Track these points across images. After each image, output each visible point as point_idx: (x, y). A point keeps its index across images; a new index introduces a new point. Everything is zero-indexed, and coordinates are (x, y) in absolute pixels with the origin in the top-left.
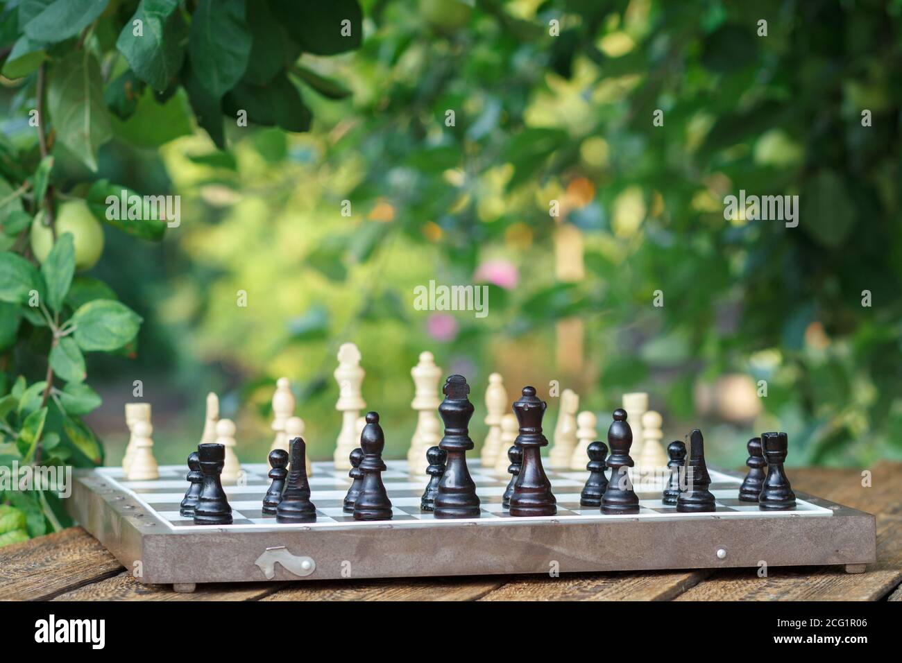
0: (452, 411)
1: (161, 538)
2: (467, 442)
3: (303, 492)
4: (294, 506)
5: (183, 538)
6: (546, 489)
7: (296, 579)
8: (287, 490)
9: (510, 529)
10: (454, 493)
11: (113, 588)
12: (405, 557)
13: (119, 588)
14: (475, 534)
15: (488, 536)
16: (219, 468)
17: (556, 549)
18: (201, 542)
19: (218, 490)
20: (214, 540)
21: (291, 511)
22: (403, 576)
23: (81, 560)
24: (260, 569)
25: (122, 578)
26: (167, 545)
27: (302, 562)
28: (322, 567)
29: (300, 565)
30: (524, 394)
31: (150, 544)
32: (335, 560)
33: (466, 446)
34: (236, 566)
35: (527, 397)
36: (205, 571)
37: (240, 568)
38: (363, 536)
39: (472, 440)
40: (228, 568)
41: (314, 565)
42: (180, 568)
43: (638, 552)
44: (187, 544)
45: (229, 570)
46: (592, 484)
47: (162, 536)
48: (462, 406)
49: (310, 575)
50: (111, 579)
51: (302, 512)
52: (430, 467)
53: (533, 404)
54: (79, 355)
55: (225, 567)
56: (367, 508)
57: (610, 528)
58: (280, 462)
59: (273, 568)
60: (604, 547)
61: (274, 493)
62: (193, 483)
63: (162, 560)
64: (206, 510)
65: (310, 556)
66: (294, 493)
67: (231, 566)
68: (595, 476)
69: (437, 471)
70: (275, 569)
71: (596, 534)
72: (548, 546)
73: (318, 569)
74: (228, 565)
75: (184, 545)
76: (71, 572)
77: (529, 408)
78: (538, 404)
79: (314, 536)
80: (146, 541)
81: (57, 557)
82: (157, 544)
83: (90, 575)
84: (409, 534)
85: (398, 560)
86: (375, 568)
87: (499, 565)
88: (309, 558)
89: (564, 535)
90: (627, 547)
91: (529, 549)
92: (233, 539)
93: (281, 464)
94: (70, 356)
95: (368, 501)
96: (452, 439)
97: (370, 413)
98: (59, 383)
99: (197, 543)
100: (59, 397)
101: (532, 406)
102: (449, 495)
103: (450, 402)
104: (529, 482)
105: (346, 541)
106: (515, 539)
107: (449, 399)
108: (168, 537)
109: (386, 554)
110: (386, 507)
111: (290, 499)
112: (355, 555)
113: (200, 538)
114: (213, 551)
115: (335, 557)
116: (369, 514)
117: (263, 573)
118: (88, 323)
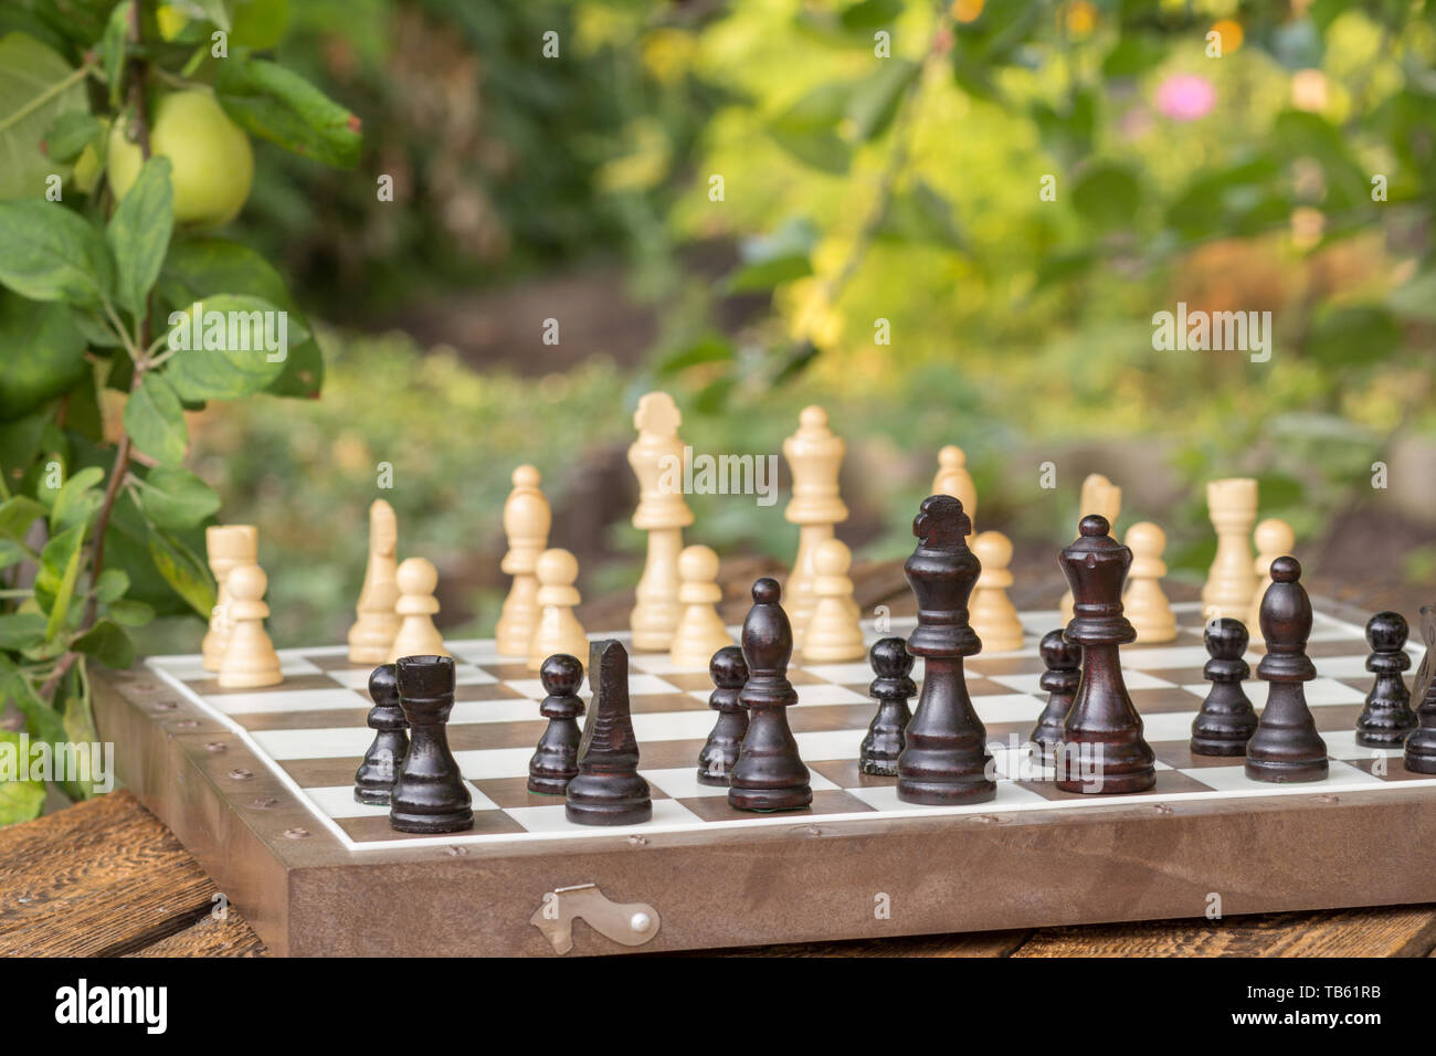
0: (935, 574)
1: (328, 874)
2: (967, 639)
3: (623, 757)
4: (604, 786)
5: (377, 873)
6: (1134, 735)
7: (618, 951)
8: (589, 753)
9: (1070, 831)
10: (940, 749)
12: (848, 897)
14: (996, 843)
15: (1024, 846)
16: (443, 711)
17: (1168, 869)
18: (414, 881)
19: (442, 760)
20: (441, 875)
21: (597, 798)
22: (846, 938)
23: (132, 882)
24: (542, 934)
26: (342, 889)
27: (632, 915)
28: (673, 923)
29: (628, 922)
30: (1085, 532)
31: (306, 887)
32: (702, 908)
33: (963, 647)
34: (489, 930)
35: (1090, 539)
36: (424, 941)
37: (499, 932)
38: (761, 856)
39: (978, 634)
40: (473, 933)
41: (657, 920)
42: (370, 938)
43: (1340, 870)
44: (385, 886)
45: (476, 938)
46: (1215, 708)
47: (330, 869)
48: (956, 564)
49: (648, 943)
51: (622, 798)
52: (877, 681)
53: (1104, 554)
54: (178, 408)
55: (466, 931)
56: (760, 786)
57: (1280, 822)
58: (565, 683)
59: (569, 930)
60: (1269, 861)
61: (552, 748)
62: (381, 732)
63: (330, 921)
64: (417, 802)
65: (647, 902)
66: (605, 758)
67: (479, 930)
68: (1222, 692)
69: (892, 689)
70: (572, 934)
71: (1253, 835)
72: (1151, 865)
73: (666, 930)
74: (474, 927)
75: (378, 888)
77: (1098, 564)
78: (1116, 553)
79: (656, 859)
80: (297, 881)
81: (85, 871)
82: (319, 887)
84: (858, 848)
85: (834, 903)
86: (786, 924)
87: (1049, 908)
88: (645, 906)
89: (1185, 838)
90: (1317, 860)
91: (1112, 870)
92: (482, 872)
93: (568, 686)
94: (162, 409)
95: (760, 770)
96: (935, 632)
97: (759, 581)
98: (140, 470)
99: (406, 882)
100: (139, 491)
101: (1103, 559)
102: (930, 752)
103: (931, 554)
104: (1098, 720)
105: (725, 868)
106: (1081, 850)
107: (927, 547)
108: (342, 873)
109: (811, 893)
110: (798, 782)
111: (596, 772)
112: (745, 897)
113: (412, 873)
114: (441, 898)
115: (702, 903)
116: (765, 799)
117: (549, 941)
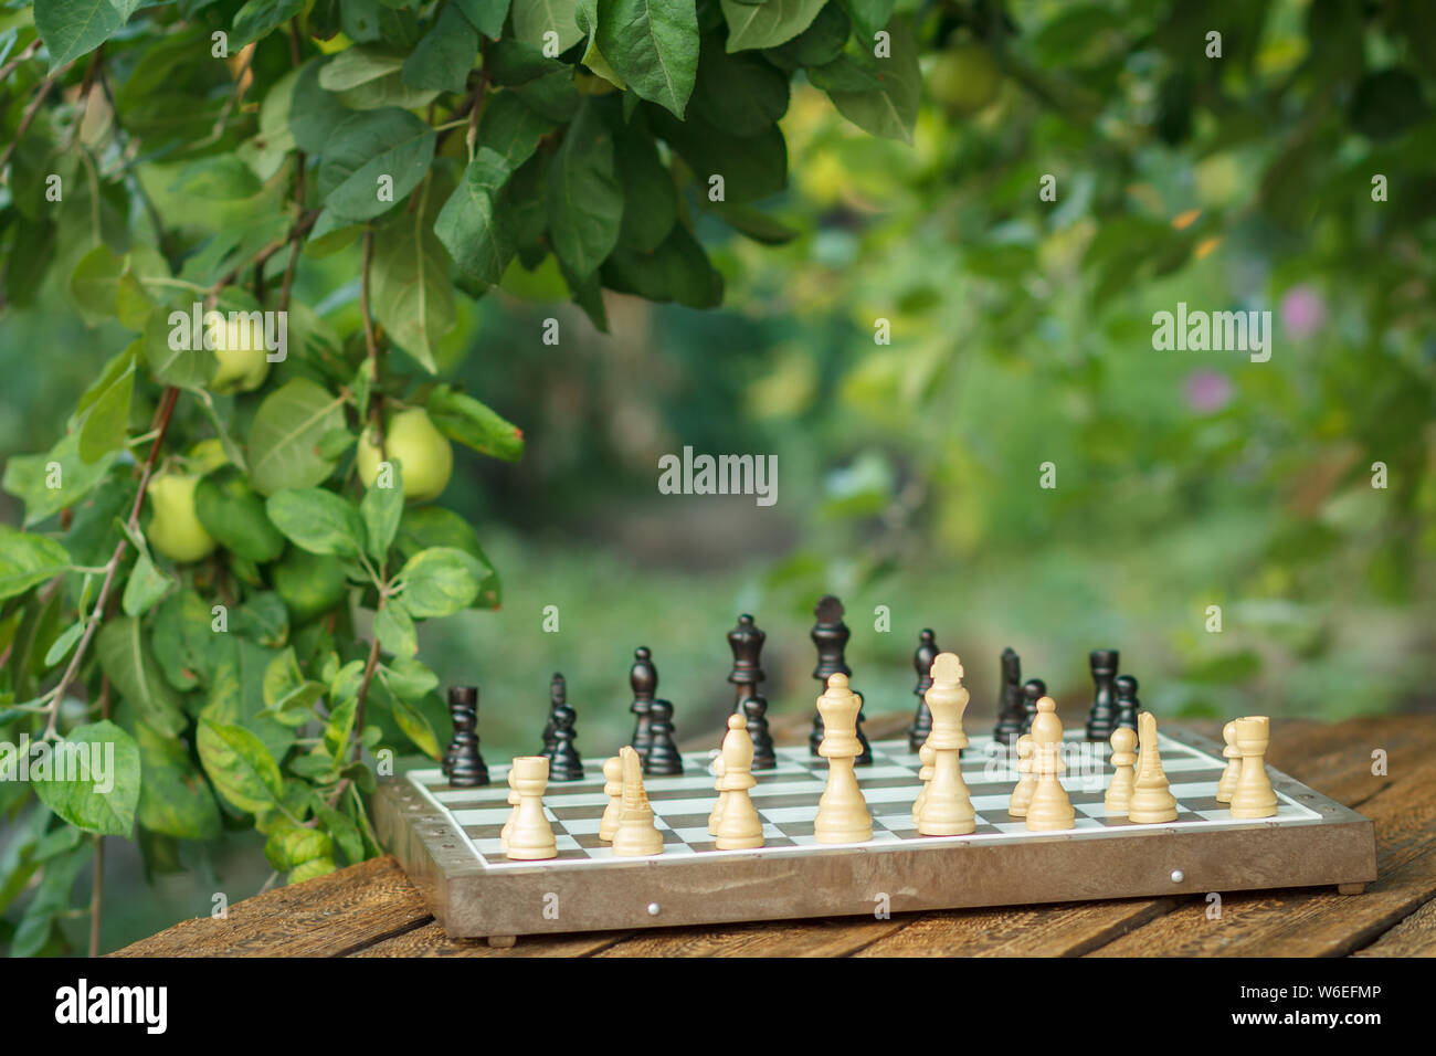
11: (412, 945)
13: (420, 945)
23: (389, 903)
25: (429, 931)
50: (416, 931)
54: (408, 622)
76: (366, 923)
81: (361, 899)
83: (392, 926)
94: (399, 622)
98: (387, 660)
100: (385, 674)
118: (420, 580)
